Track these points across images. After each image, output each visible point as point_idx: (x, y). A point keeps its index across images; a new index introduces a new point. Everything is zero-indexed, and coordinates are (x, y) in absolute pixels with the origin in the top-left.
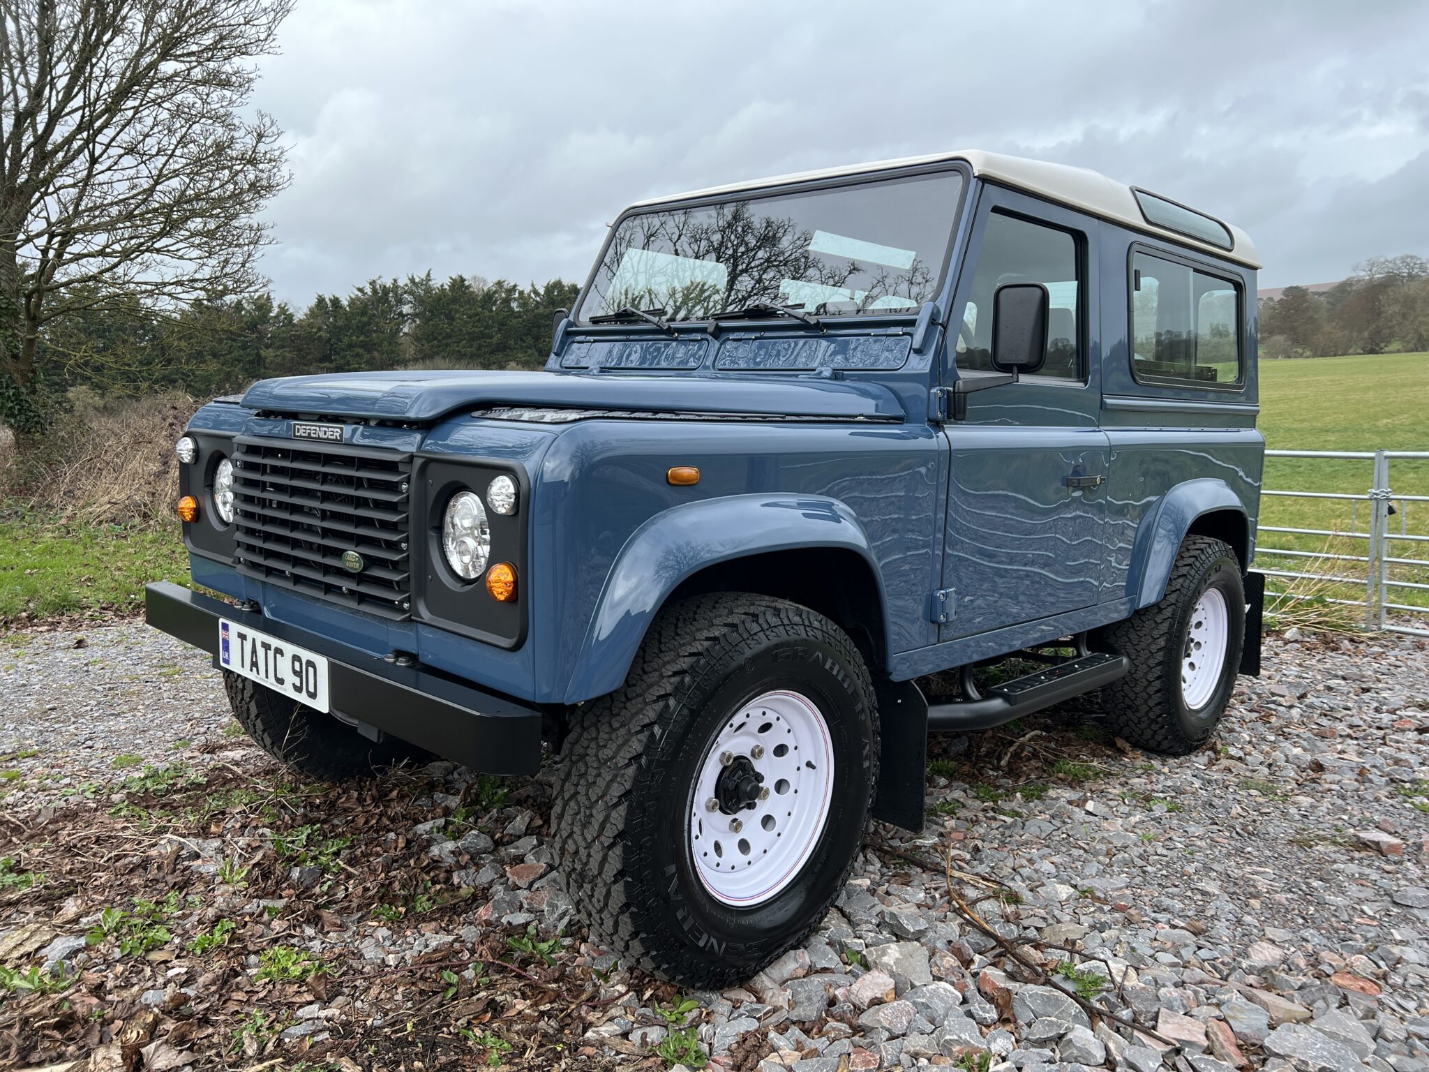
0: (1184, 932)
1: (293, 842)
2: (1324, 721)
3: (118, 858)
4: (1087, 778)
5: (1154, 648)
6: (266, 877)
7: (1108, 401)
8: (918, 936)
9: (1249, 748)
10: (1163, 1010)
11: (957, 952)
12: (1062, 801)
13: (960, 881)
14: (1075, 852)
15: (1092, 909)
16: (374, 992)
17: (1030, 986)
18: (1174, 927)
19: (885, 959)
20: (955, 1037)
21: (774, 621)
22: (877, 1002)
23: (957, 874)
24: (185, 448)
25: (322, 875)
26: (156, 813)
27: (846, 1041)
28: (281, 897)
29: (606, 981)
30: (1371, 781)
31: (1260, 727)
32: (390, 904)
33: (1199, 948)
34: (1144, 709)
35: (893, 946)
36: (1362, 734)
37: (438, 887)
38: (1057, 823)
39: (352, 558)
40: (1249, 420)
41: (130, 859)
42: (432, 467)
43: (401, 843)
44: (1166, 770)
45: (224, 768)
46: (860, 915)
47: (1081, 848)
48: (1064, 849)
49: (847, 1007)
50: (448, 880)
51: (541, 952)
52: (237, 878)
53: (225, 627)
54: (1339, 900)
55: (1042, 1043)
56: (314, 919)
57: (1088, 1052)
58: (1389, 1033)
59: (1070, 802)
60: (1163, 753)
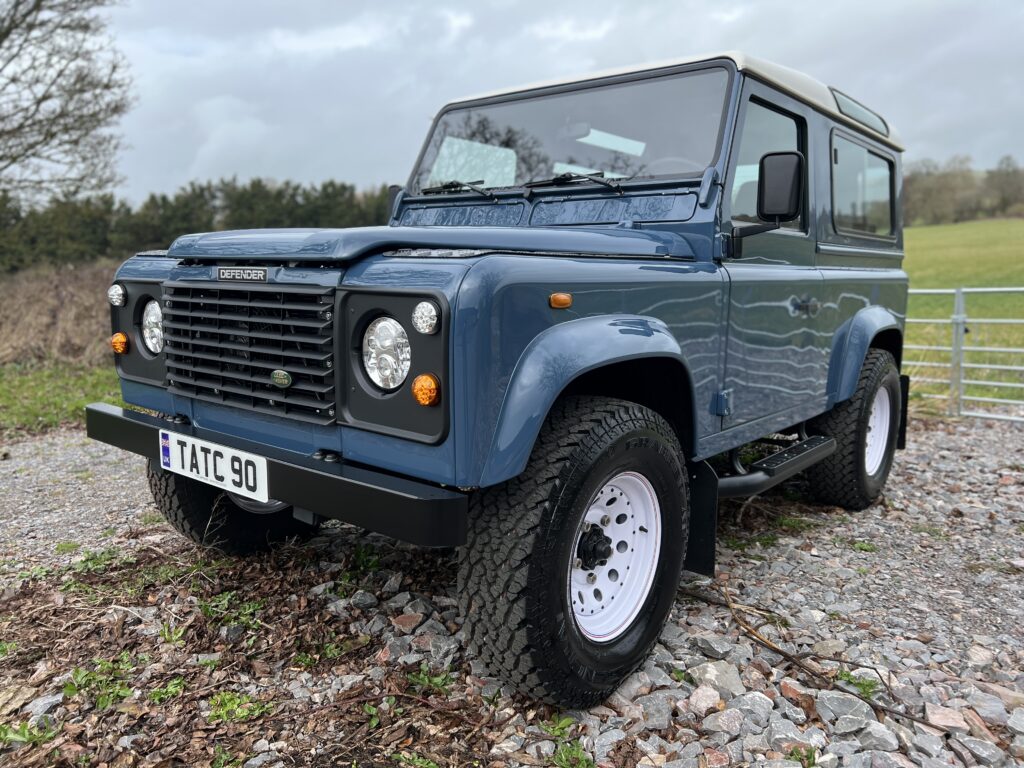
0: (917, 642)
1: (217, 606)
2: (949, 481)
3: (75, 626)
4: (803, 529)
6: (200, 636)
7: (821, 247)
8: (724, 656)
9: (905, 502)
10: (928, 704)
11: (759, 667)
12: (791, 547)
13: (739, 611)
14: (814, 585)
15: (842, 628)
16: (311, 725)
17: (824, 691)
18: (908, 638)
19: (708, 676)
20: (784, 736)
21: (625, 417)
22: (712, 711)
23: (736, 606)
24: (116, 293)
25: (245, 631)
26: (100, 588)
27: (697, 744)
28: (214, 651)
29: (496, 705)
30: (1000, 522)
31: (909, 487)
32: (306, 653)
33: (933, 654)
34: (839, 476)
35: (710, 665)
36: (979, 489)
37: (341, 636)
38: (793, 563)
39: (281, 376)
40: (896, 263)
41: (84, 627)
42: (353, 298)
43: (303, 603)
44: (856, 520)
45: (148, 550)
46: (674, 641)
47: (817, 581)
48: (805, 583)
49: (691, 716)
50: (346, 631)
51: (436, 684)
52: (175, 638)
53: (165, 437)
55: (844, 736)
56: (247, 668)
57: (886, 741)
59: (797, 548)
60: (851, 508)
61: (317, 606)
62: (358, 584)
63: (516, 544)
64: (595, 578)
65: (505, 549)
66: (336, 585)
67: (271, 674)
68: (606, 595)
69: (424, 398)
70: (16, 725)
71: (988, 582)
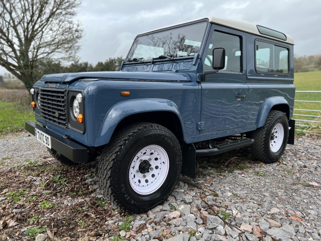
0: (256, 204)
6: (48, 186)
7: (249, 77)
8: (190, 203)
9: (289, 162)
10: (243, 223)
11: (198, 207)
12: (237, 173)
13: (205, 191)
16: (63, 211)
18: (254, 203)
21: (151, 128)
23: (205, 189)
26: (30, 171)
27: (164, 227)
28: (50, 190)
31: (294, 158)
32: (73, 192)
33: (258, 208)
35: (183, 205)
38: (234, 178)
39: (57, 114)
40: (291, 82)
41: (21, 181)
42: (70, 92)
43: (80, 179)
46: (179, 198)
47: (238, 184)
48: (233, 184)
49: (167, 219)
50: (87, 188)
51: (102, 204)
52: (43, 186)
53: (36, 130)
54: (299, 198)
55: (210, 229)
56: (55, 195)
58: (300, 231)
59: (239, 174)
63: (109, 164)
64: (146, 176)
65: (106, 165)
67: (61, 197)
68: (149, 182)
69: (80, 121)
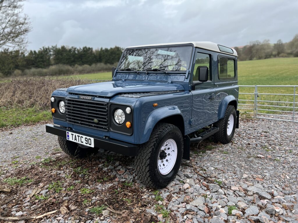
0: (232, 173)
1: (77, 170)
2: (249, 136)
3: (46, 175)
4: (212, 149)
5: (222, 125)
6: (75, 177)
7: (215, 83)
8: (191, 178)
9: (237, 141)
10: (232, 186)
11: (198, 179)
12: (209, 153)
14: (213, 162)
15: (217, 171)
17: (211, 184)
19: (187, 182)
20: (201, 192)
21: (169, 128)
22: (188, 188)
23: (195, 167)
24: (53, 99)
25: (85, 175)
26: (49, 167)
27: (184, 195)
28: (79, 180)
29: (142, 189)
30: (258, 146)
31: (239, 138)
33: (235, 176)
34: (221, 136)
35: (188, 179)
36: (255, 138)
38: (209, 157)
39: (96, 120)
41: (48, 176)
42: (112, 105)
43: (97, 169)
44: (225, 146)
45: (58, 157)
46: (181, 175)
48: (211, 161)
49: (183, 189)
50: (108, 175)
53: (68, 133)
55: (214, 192)
56: (87, 183)
57: (222, 193)
58: (265, 187)
59: (210, 153)
60: (224, 143)
61: (100, 169)
62: (109, 164)
63: (147, 155)
64: (163, 161)
65: (145, 156)
66: (104, 165)
67: (93, 184)
68: (165, 165)
69: (128, 126)
70: (40, 196)
71: (251, 160)
